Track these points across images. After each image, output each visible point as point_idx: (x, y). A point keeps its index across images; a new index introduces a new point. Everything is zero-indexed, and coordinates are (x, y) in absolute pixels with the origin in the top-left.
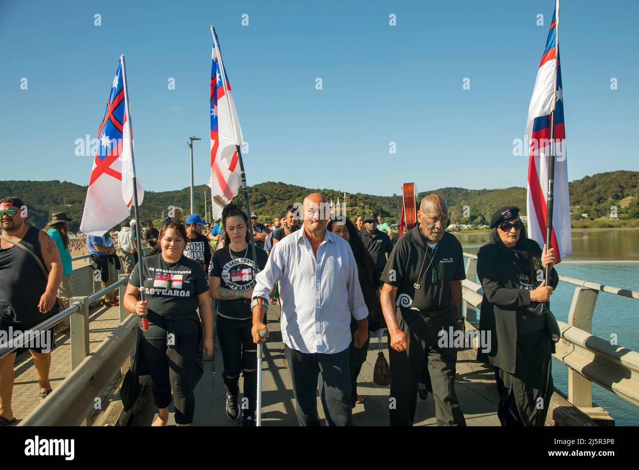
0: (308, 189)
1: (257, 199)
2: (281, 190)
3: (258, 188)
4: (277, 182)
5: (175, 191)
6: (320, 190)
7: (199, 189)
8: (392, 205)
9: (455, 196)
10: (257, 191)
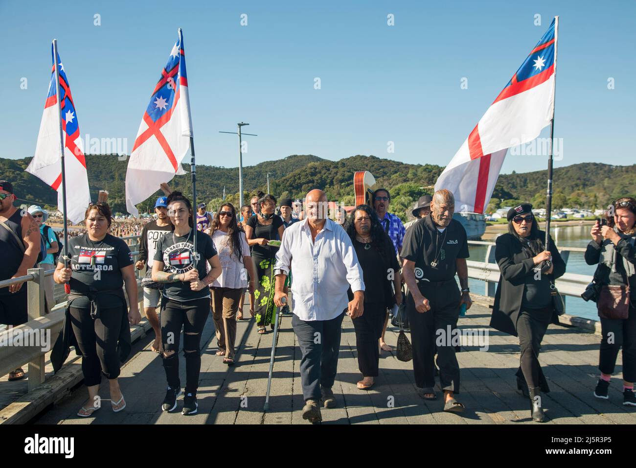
0: (406, 164)
1: (344, 175)
2: (373, 166)
3: (346, 163)
4: (368, 155)
5: (248, 167)
6: (421, 166)
7: (276, 164)
8: (510, 185)
9: (594, 174)
10: (345, 166)
